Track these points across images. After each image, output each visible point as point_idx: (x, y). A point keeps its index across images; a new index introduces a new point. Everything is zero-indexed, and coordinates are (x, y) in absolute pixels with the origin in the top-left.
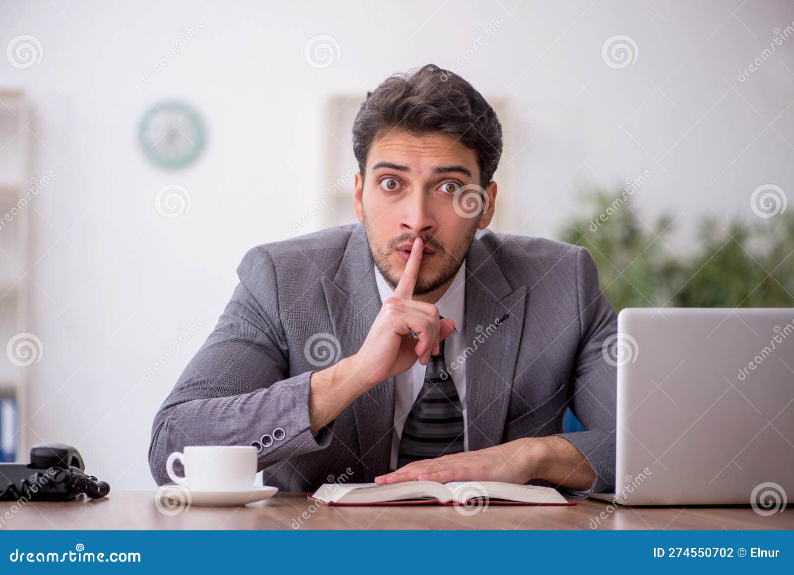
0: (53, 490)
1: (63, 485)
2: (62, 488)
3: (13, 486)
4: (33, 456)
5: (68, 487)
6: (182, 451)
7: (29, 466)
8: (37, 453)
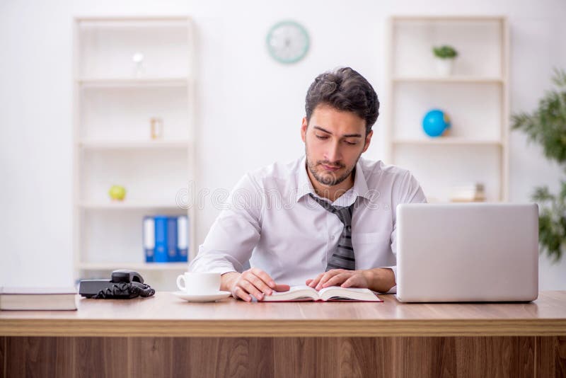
0: (122, 294)
1: (127, 291)
2: (127, 293)
3: (102, 292)
4: (113, 277)
5: (130, 292)
6: (183, 274)
7: (110, 282)
8: (115, 275)
